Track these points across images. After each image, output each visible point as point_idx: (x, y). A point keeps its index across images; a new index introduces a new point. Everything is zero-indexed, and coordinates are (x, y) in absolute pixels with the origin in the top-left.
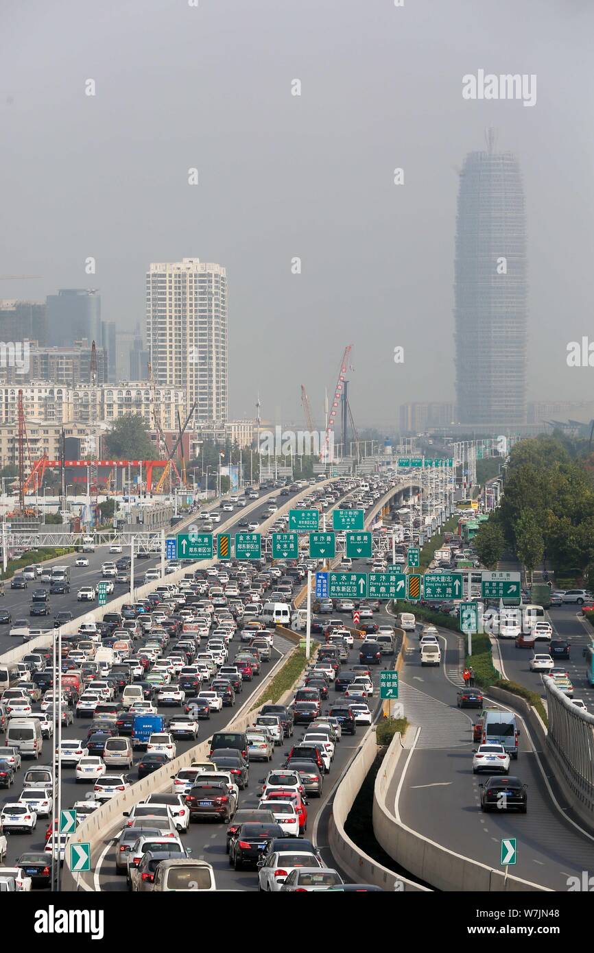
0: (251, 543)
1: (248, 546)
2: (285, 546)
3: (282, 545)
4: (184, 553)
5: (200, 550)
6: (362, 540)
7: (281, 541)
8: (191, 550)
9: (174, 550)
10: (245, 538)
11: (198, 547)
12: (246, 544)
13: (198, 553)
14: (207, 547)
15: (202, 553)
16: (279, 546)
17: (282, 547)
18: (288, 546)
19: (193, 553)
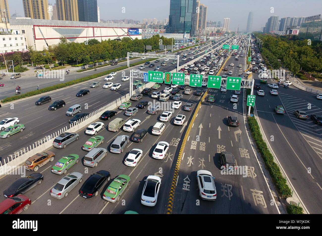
0: (179, 78)
1: (178, 79)
2: (196, 80)
3: (194, 80)
4: (151, 79)
5: (157, 78)
6: (236, 81)
7: (194, 78)
8: (154, 78)
9: (147, 77)
10: (177, 75)
11: (156, 77)
12: (177, 78)
13: (156, 80)
14: (160, 77)
15: (158, 80)
16: (193, 80)
17: (194, 81)
18: (197, 81)
19: (154, 79)
